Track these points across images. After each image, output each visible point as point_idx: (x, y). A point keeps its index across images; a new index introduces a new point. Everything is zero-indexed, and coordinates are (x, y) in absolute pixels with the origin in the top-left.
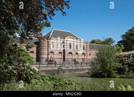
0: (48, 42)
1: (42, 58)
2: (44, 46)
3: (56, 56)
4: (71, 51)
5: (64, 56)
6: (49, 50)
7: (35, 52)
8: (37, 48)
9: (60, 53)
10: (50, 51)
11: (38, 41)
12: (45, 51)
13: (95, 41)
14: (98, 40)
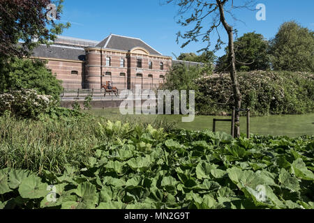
0: (101, 55)
1: (92, 82)
2: (94, 63)
3: (116, 79)
4: (139, 71)
5: (129, 79)
6: (103, 68)
7: (80, 72)
8: (84, 65)
9: (122, 74)
10: (104, 70)
11: (84, 54)
12: (96, 71)
13: (185, 57)
14: (190, 54)
